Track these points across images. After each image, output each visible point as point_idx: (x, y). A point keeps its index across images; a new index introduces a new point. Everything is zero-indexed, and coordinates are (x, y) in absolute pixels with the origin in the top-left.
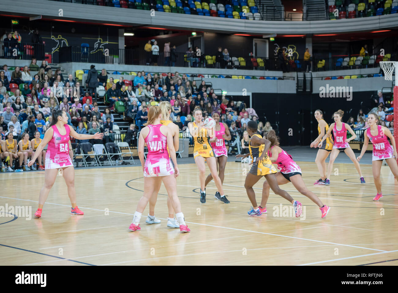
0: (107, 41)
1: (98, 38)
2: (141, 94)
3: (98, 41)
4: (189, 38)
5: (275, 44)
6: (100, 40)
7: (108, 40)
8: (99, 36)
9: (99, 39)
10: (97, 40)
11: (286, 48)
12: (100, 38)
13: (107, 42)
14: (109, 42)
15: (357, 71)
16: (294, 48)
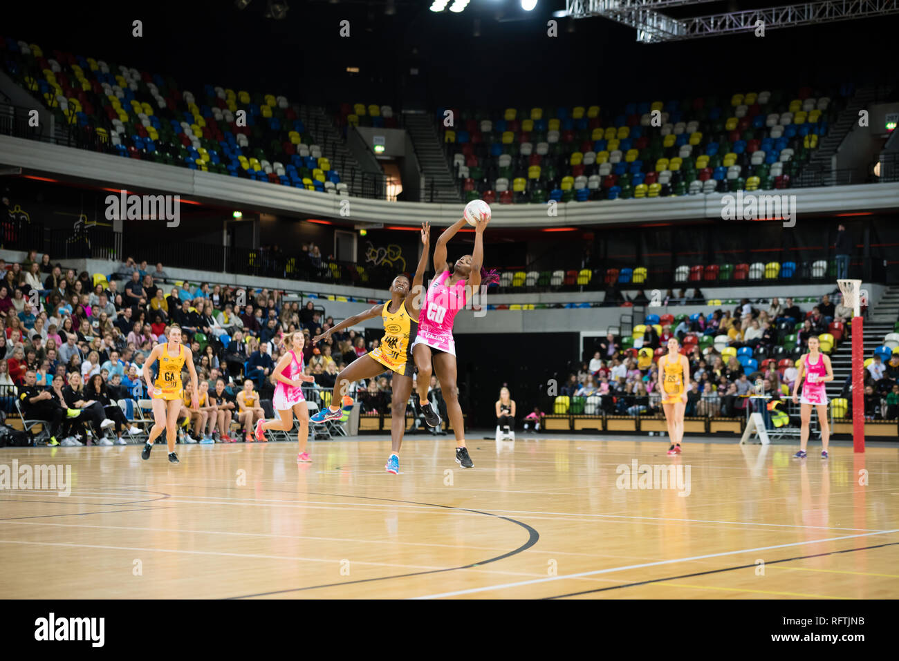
0: (93, 220)
1: (80, 214)
2: (228, 323)
3: (81, 221)
4: (225, 223)
5: (368, 242)
6: (83, 219)
7: (96, 218)
8: (82, 211)
9: (81, 216)
10: (78, 219)
11: (384, 249)
12: (83, 214)
13: (95, 223)
14: (97, 222)
15: (534, 297)
16: (398, 250)
